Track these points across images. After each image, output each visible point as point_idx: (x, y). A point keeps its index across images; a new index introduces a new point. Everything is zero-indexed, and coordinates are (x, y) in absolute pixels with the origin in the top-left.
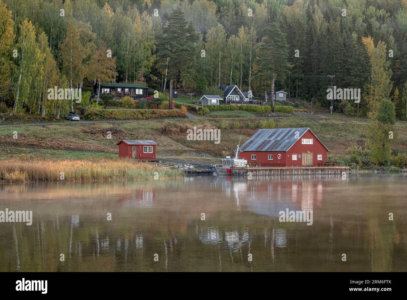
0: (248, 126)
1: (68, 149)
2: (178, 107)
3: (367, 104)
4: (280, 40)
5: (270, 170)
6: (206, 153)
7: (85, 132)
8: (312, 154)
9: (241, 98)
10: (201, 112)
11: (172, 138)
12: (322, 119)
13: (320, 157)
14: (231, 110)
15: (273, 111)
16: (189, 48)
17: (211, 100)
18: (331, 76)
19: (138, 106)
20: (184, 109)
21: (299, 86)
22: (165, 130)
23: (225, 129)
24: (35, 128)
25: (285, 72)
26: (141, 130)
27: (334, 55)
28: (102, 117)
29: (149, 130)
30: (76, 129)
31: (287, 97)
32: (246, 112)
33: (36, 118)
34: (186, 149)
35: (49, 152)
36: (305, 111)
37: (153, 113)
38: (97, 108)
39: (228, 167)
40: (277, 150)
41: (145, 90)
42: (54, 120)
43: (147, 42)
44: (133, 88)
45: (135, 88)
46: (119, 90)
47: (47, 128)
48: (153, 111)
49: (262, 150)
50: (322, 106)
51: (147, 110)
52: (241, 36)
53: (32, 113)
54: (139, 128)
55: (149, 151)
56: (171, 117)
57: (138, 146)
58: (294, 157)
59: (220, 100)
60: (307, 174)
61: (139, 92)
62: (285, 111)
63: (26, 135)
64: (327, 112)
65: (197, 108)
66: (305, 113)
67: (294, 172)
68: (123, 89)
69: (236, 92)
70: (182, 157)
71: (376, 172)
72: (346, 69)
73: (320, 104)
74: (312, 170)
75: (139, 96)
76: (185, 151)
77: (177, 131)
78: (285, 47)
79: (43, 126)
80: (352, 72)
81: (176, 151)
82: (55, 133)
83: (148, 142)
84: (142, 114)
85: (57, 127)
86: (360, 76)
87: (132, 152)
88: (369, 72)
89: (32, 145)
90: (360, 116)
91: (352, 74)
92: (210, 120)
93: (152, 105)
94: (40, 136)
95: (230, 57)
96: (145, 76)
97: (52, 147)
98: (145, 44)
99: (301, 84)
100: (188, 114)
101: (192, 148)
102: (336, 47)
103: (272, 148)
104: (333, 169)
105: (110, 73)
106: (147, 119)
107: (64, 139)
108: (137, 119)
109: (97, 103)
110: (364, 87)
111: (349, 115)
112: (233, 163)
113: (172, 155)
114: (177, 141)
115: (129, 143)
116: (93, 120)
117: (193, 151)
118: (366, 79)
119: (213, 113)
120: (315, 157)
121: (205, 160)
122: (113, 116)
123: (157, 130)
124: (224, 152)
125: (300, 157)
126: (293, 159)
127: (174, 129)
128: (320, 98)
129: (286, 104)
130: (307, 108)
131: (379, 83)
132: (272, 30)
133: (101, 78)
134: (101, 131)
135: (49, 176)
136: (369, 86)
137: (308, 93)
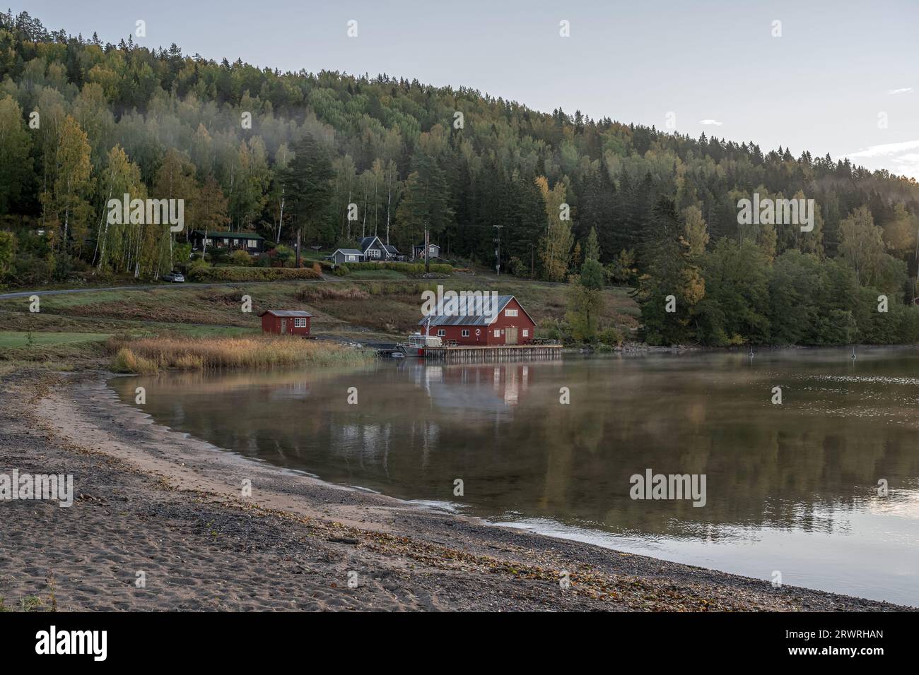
0: (404, 291)
1: (187, 321)
2: (310, 265)
3: (542, 263)
4: (438, 178)
5: (473, 350)
6: (364, 326)
7: (202, 298)
8: (516, 329)
9: (383, 254)
10: (338, 272)
11: (314, 307)
12: (493, 282)
13: (525, 333)
14: (375, 269)
15: (428, 271)
16: (325, 188)
17: (348, 256)
18: (497, 226)
19: (257, 263)
20: (317, 267)
21: (452, 239)
22: (304, 295)
23: (377, 294)
24: (135, 293)
25: (445, 220)
26: (272, 297)
27: (500, 200)
28: (213, 277)
29: (281, 296)
30: (189, 294)
31: (440, 252)
32: (396, 272)
33: (127, 280)
34: (338, 321)
35: (167, 326)
36: (465, 271)
37: (279, 272)
38: (204, 266)
39: (420, 346)
40: (475, 324)
41: (260, 243)
42: (151, 281)
43: (256, 176)
44: (245, 239)
45: (247, 239)
46: (226, 241)
47: (151, 292)
48: (279, 270)
49: (454, 324)
50: (483, 264)
51: (270, 268)
52: (376, 172)
53: (119, 271)
54: (269, 293)
55: (302, 324)
56: (302, 278)
57: (288, 318)
58: (497, 334)
59: (359, 256)
60: (515, 355)
61: (252, 244)
62: (444, 271)
63: (127, 302)
64: (491, 272)
65: (333, 266)
66: (465, 273)
67: (501, 353)
68: (231, 240)
69: (376, 246)
70: (336, 332)
71: (582, 350)
72: (515, 217)
73: (481, 263)
74: (521, 350)
75: (252, 250)
76: (337, 324)
77: (319, 298)
78: (444, 188)
79: (145, 290)
80: (525, 222)
81: (326, 323)
82: (163, 300)
83: (300, 313)
84: (265, 274)
85: (164, 291)
86: (534, 227)
87: (280, 326)
88: (545, 222)
89: (139, 317)
90: (535, 278)
91: (524, 224)
92: (355, 283)
93: (276, 262)
94: (145, 304)
95: (364, 200)
96: (255, 223)
97: (165, 320)
98: (254, 180)
99: (455, 235)
100: (321, 275)
101: (345, 320)
102: (503, 188)
103: (467, 322)
104: (544, 348)
105: (221, 219)
106: (272, 280)
107: (178, 308)
108: (259, 280)
109: (203, 258)
110: (540, 240)
111: (521, 277)
112: (424, 341)
113: (322, 330)
114: (323, 310)
115: (277, 315)
116: (201, 282)
117: (347, 324)
118: (542, 230)
119: (353, 274)
120: (520, 333)
121: (368, 336)
122: (228, 276)
123: (292, 295)
124: (388, 325)
125: (503, 333)
126: (495, 336)
127: (315, 295)
128: (482, 253)
129: (440, 261)
130: (466, 267)
131: (557, 236)
132: (428, 166)
133: (208, 225)
134: (222, 297)
135: (228, 361)
136: (545, 240)
137: (464, 248)
